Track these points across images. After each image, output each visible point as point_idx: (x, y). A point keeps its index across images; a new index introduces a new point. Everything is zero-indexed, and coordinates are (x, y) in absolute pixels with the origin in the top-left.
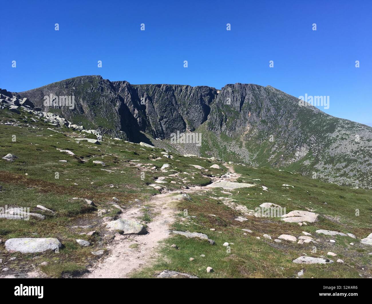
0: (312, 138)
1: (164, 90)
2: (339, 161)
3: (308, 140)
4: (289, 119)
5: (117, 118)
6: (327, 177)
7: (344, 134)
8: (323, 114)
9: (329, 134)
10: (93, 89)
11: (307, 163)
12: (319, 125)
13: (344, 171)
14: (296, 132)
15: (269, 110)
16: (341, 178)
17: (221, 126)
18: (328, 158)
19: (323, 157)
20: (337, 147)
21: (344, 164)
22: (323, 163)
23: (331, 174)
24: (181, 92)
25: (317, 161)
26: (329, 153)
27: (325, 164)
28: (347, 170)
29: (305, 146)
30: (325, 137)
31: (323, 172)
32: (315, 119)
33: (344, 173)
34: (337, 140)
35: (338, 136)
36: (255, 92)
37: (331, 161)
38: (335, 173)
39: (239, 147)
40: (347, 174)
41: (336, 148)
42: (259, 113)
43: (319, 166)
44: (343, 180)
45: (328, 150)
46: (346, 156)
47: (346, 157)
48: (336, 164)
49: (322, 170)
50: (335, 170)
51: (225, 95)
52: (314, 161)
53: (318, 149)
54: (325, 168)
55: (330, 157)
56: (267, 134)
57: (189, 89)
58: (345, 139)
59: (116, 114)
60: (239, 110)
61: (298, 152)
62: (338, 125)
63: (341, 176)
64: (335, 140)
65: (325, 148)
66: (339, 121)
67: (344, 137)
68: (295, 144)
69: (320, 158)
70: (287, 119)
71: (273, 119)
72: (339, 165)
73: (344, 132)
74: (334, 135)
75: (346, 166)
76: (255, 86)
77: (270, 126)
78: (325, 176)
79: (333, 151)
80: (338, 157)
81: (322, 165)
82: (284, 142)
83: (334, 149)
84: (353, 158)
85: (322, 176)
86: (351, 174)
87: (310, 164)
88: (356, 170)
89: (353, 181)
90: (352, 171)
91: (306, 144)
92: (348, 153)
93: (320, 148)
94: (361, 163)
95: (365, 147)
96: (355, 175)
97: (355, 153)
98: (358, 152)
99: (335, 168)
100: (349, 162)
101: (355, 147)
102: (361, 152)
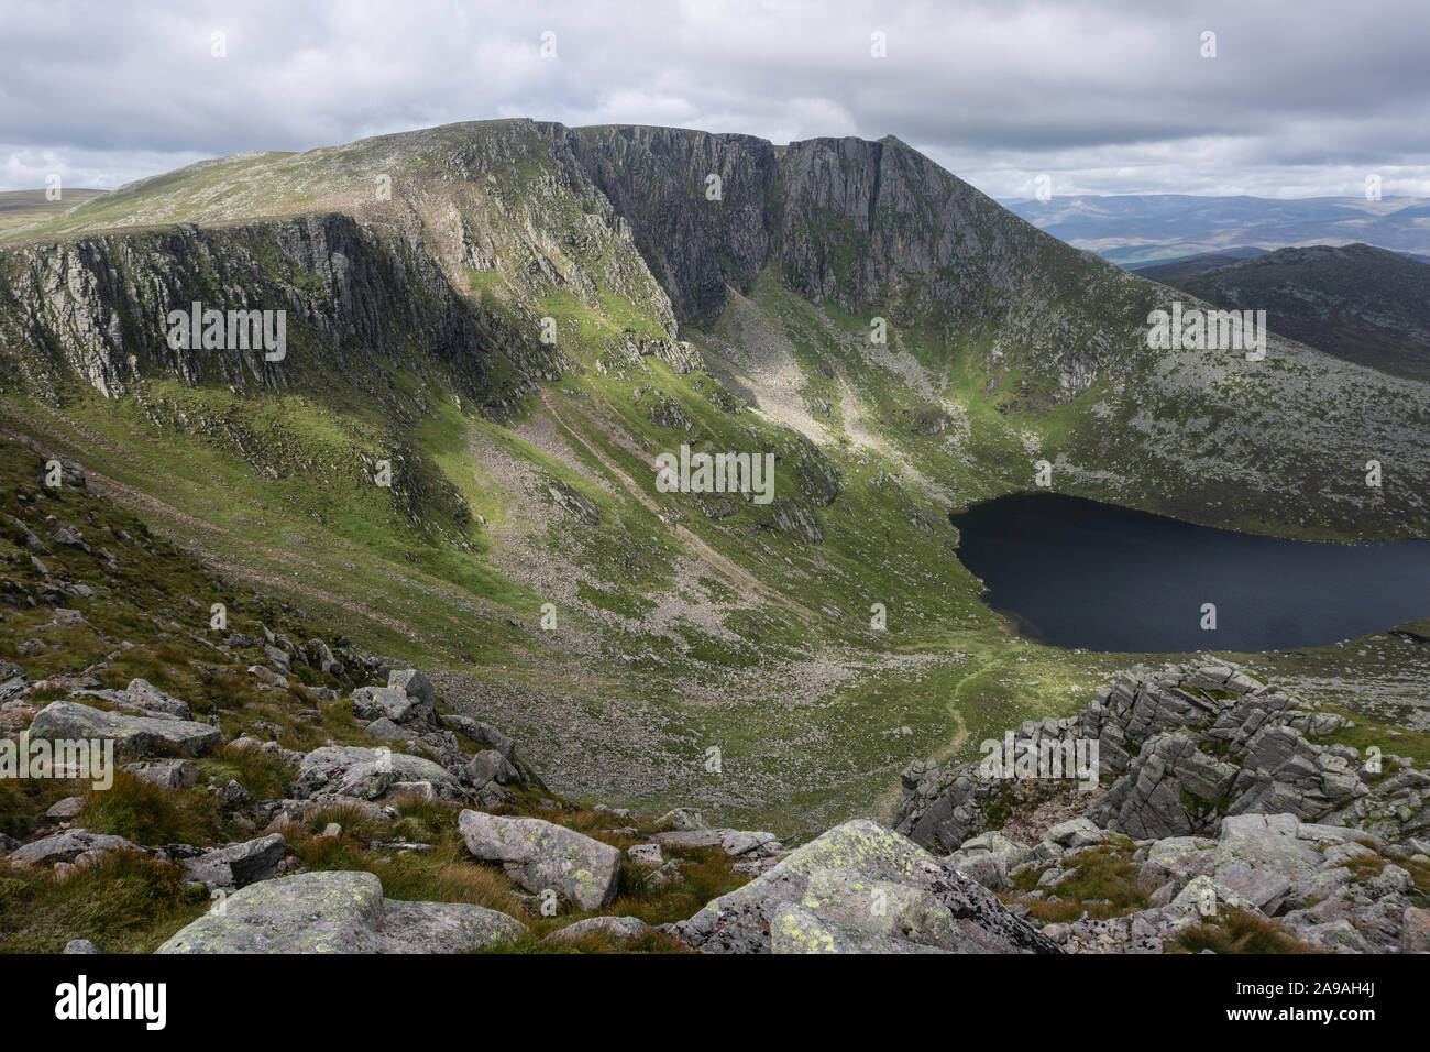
0: (1100, 337)
2: (1190, 412)
3: (1089, 343)
4: (1019, 272)
6: (1175, 457)
9: (1141, 329)
11: (1104, 410)
12: (1109, 298)
13: (1211, 440)
15: (960, 239)
16: (1214, 461)
18: (1158, 400)
19: (1145, 397)
20: (1177, 370)
21: (1206, 421)
22: (1150, 414)
23: (1181, 446)
25: (1131, 407)
26: (1157, 385)
27: (1157, 418)
28: (1218, 437)
29: (1082, 360)
30: (1135, 339)
31: (1159, 440)
33: (1214, 446)
37: (1171, 409)
38: (1191, 447)
39: (890, 348)
40: (1223, 451)
41: (1171, 373)
42: (930, 244)
45: (1152, 378)
46: (1203, 398)
47: (1206, 403)
48: (1186, 421)
49: (1154, 434)
50: (1187, 435)
52: (1122, 406)
53: (1123, 371)
54: (1162, 431)
55: (1164, 399)
56: (959, 311)
60: (867, 228)
61: (1067, 377)
63: (1210, 454)
65: (1142, 370)
68: (1055, 351)
69: (1137, 398)
70: (1015, 273)
71: (974, 269)
72: (1194, 424)
75: (1213, 428)
77: (968, 287)
78: (1170, 452)
79: (1167, 380)
80: (1185, 400)
81: (1150, 422)
82: (1020, 341)
83: (1170, 377)
84: (1221, 404)
85: (1160, 451)
86: (1231, 450)
87: (1113, 414)
88: (1239, 440)
89: (1245, 471)
90: (1230, 440)
91: (1086, 352)
92: (1208, 390)
93: (1129, 368)
94: (1246, 421)
95: (1244, 376)
96: (1242, 454)
97: (1226, 391)
98: (1230, 388)
99: (1187, 430)
100: (1217, 415)
101: (1219, 375)
102: (1238, 390)
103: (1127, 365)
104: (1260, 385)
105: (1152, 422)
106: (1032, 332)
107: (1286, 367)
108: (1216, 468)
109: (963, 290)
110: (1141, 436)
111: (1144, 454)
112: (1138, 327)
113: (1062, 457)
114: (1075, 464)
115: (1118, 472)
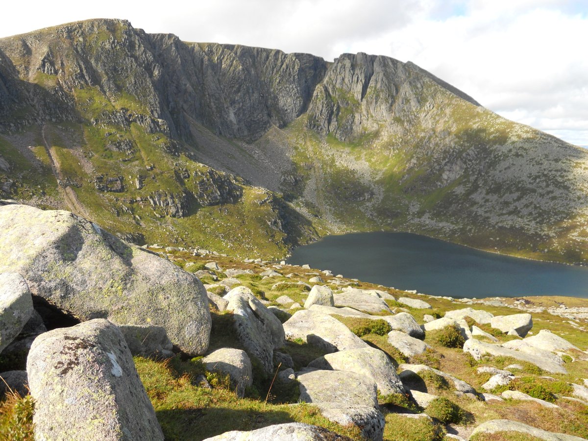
0: (471, 151)
1: (238, 54)
2: (509, 190)
3: (464, 154)
4: (437, 118)
5: (154, 96)
6: (488, 215)
7: (520, 147)
8: (491, 115)
10: (114, 42)
11: (460, 190)
13: (514, 206)
15: (407, 101)
16: (510, 218)
17: (329, 123)
18: (492, 184)
19: (486, 182)
20: (509, 168)
21: (516, 195)
22: (484, 192)
23: (495, 209)
24: (267, 60)
25: (475, 188)
26: (494, 176)
27: (487, 193)
28: (519, 205)
29: (459, 164)
30: (491, 151)
31: (483, 206)
32: (478, 121)
33: (515, 209)
34: (508, 156)
35: (510, 151)
36: (388, 70)
37: (497, 189)
38: (500, 209)
39: (355, 159)
40: (519, 212)
41: (505, 169)
42: (391, 105)
43: (477, 197)
44: (512, 220)
45: (493, 172)
46: (519, 182)
47: (520, 185)
48: (503, 195)
49: (481, 202)
50: (501, 203)
51: (338, 71)
52: (470, 187)
53: (478, 169)
54: (487, 201)
55: (495, 183)
56: (401, 140)
57: (280, 57)
58: (521, 155)
59: (152, 90)
60: (360, 97)
61: (447, 173)
62: (511, 133)
63: (510, 213)
64: (506, 156)
65: (489, 167)
66: (515, 127)
67: (519, 153)
68: (444, 159)
69: (480, 183)
71: (413, 117)
72: (508, 197)
73: (520, 145)
74: (504, 148)
75: (519, 199)
76: (389, 60)
77: (407, 127)
78: (486, 212)
80: (508, 184)
81: (483, 195)
82: (427, 155)
83: (503, 172)
84: (529, 186)
85: (481, 211)
86: (525, 211)
87: (464, 192)
88: (533, 206)
89: (527, 223)
90: (527, 206)
91: (462, 159)
92: (524, 178)
93: (482, 167)
94: (542, 195)
95: (550, 171)
96: (531, 214)
97: (535, 179)
98: (539, 177)
99: (502, 200)
100: (524, 191)
101: (535, 170)
102: (543, 178)
103: (481, 165)
109: (405, 129)
110: (474, 203)
111: (471, 212)
112: (495, 145)
113: (427, 215)
114: (432, 219)
115: (452, 223)
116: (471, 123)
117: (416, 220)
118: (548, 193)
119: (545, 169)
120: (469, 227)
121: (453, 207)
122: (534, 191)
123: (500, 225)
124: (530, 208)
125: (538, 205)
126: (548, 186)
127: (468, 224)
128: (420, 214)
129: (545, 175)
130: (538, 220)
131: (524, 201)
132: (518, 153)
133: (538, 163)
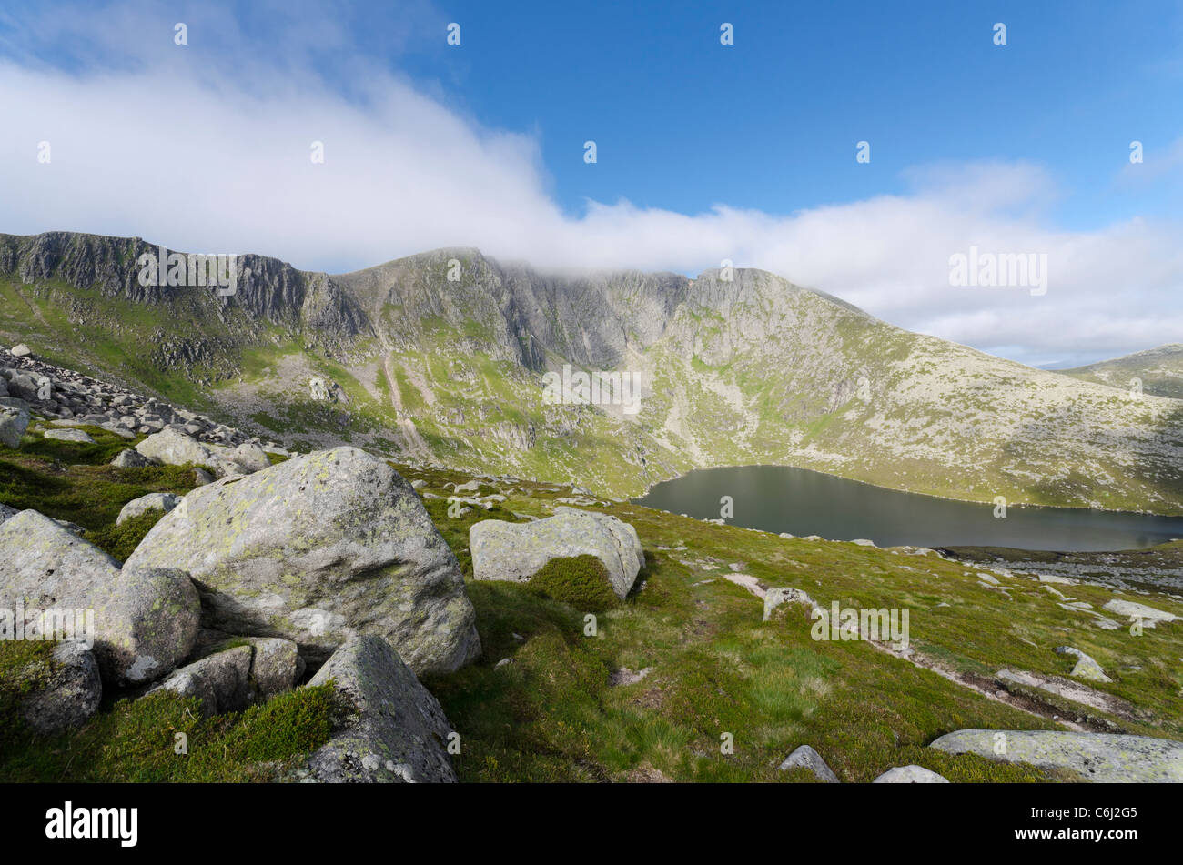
0: (863, 370)
2: (915, 413)
4: (820, 334)
5: (502, 322)
6: (890, 444)
7: (926, 362)
8: (886, 326)
9: (896, 362)
11: (852, 416)
12: (878, 346)
13: (923, 433)
14: (835, 358)
16: (920, 446)
17: (694, 345)
18: (893, 407)
19: (884, 405)
20: (914, 387)
21: (925, 420)
22: (883, 416)
23: (898, 437)
25: (871, 413)
26: (895, 398)
27: (887, 418)
28: (930, 431)
29: (849, 385)
30: (889, 368)
31: (883, 433)
32: (870, 335)
33: (925, 437)
34: (912, 373)
35: (914, 367)
36: (759, 283)
37: (900, 413)
38: (905, 437)
39: (725, 383)
40: (931, 440)
41: (909, 389)
43: (876, 422)
44: (922, 450)
45: (893, 393)
46: (928, 404)
47: (930, 407)
48: (908, 420)
49: (881, 429)
50: (906, 430)
51: (703, 287)
52: (865, 412)
54: (887, 427)
55: (897, 406)
57: (638, 277)
58: (929, 372)
59: (500, 316)
62: (914, 346)
63: (918, 442)
64: (908, 374)
65: (888, 388)
66: (918, 339)
67: (926, 369)
69: (878, 406)
71: (791, 334)
72: (914, 423)
73: (927, 360)
74: (906, 364)
75: (929, 425)
76: (760, 273)
77: (785, 346)
78: (887, 441)
79: (904, 394)
80: (913, 407)
81: (881, 421)
83: (906, 392)
84: (943, 408)
85: (880, 440)
86: (939, 439)
87: (857, 418)
88: (949, 432)
89: (943, 453)
90: (940, 433)
91: (852, 380)
92: (934, 399)
93: (879, 387)
94: (960, 419)
95: (969, 389)
96: (947, 442)
97: (949, 399)
98: (954, 397)
99: (907, 426)
100: (935, 415)
101: (948, 389)
102: (960, 398)
104: (983, 395)
105: (883, 421)
106: (818, 369)
107: (1013, 382)
108: (920, 451)
109: (782, 348)
110: (870, 431)
111: (868, 441)
113: (812, 446)
114: (819, 450)
115: (844, 455)
116: (861, 338)
117: (799, 452)
118: (968, 416)
119: (961, 388)
120: (865, 460)
121: (844, 436)
122: (949, 414)
123: (908, 456)
124: (945, 435)
125: (955, 432)
126: (967, 407)
127: (864, 456)
128: (804, 444)
129: (963, 395)
130: (958, 449)
131: (936, 427)
132: (923, 369)
133: (953, 381)
